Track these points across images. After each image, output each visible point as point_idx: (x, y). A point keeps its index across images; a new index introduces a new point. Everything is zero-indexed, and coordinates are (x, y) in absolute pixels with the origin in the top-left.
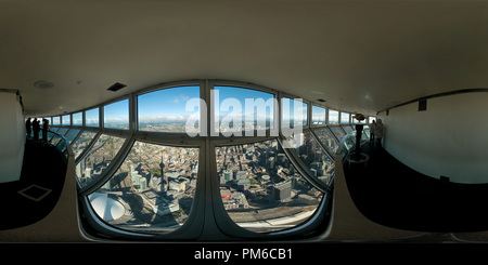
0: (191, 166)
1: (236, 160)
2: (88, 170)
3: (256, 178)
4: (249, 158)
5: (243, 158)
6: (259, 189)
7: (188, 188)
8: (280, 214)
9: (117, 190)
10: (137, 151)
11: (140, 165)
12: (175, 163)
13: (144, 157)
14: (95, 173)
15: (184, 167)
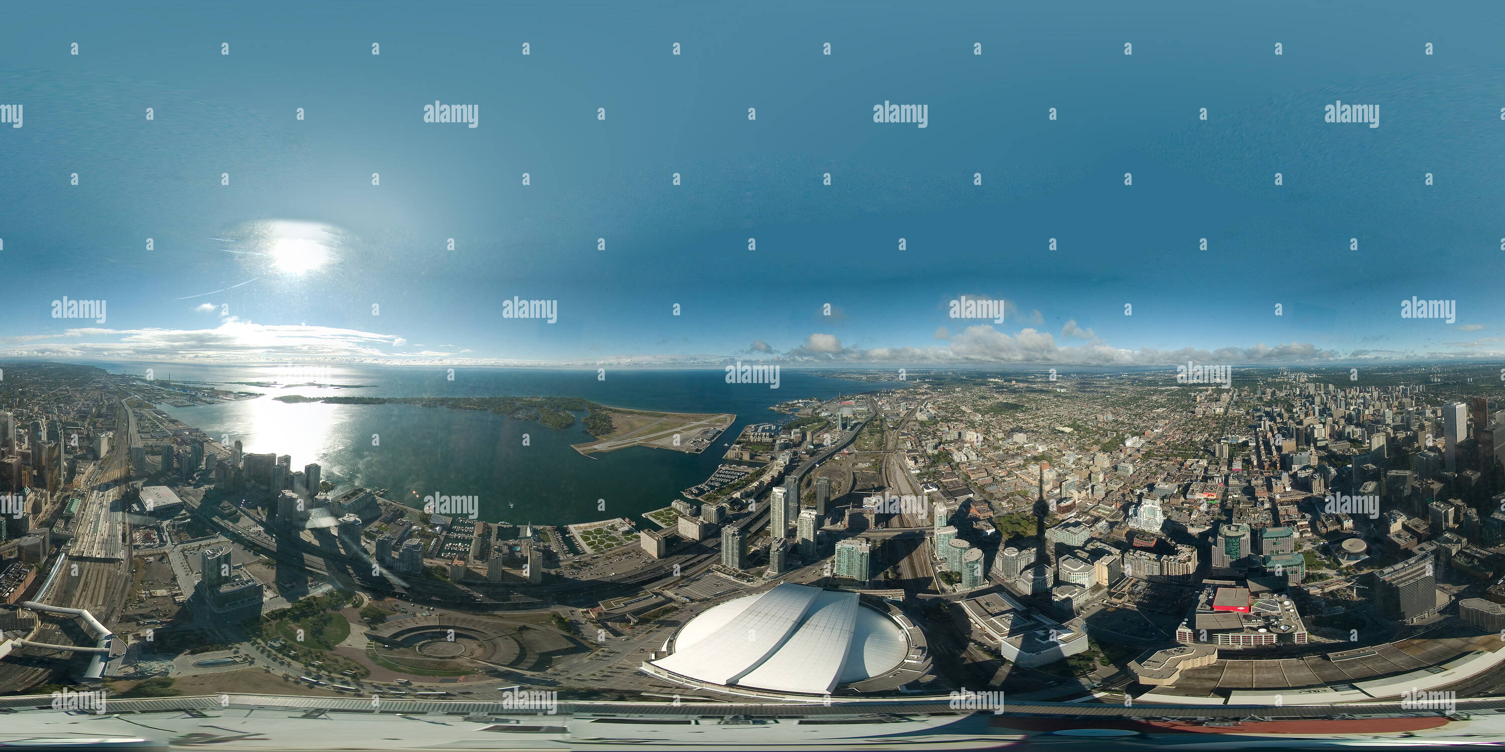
0: (1125, 508)
1: (1262, 494)
2: (808, 516)
3: (1325, 550)
4: (1301, 484)
5: (1283, 486)
6: (1336, 583)
7: (1117, 578)
8: (1398, 661)
9: (889, 585)
10: (958, 457)
11: (967, 505)
12: (1077, 496)
13: (980, 478)
14: (827, 526)
15: (1105, 510)
